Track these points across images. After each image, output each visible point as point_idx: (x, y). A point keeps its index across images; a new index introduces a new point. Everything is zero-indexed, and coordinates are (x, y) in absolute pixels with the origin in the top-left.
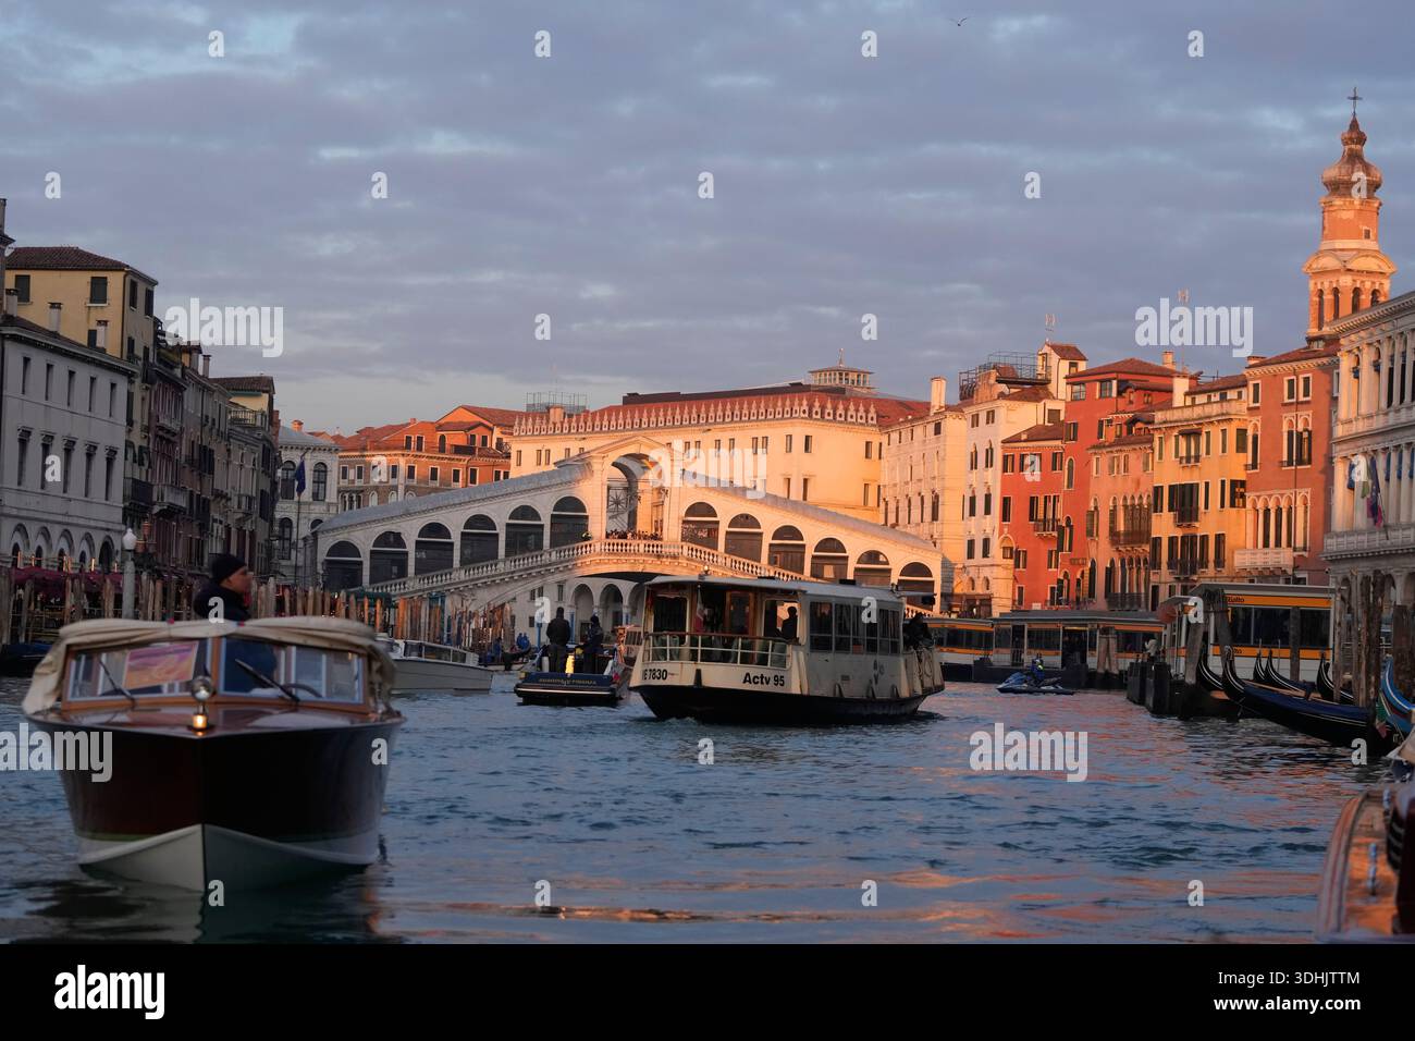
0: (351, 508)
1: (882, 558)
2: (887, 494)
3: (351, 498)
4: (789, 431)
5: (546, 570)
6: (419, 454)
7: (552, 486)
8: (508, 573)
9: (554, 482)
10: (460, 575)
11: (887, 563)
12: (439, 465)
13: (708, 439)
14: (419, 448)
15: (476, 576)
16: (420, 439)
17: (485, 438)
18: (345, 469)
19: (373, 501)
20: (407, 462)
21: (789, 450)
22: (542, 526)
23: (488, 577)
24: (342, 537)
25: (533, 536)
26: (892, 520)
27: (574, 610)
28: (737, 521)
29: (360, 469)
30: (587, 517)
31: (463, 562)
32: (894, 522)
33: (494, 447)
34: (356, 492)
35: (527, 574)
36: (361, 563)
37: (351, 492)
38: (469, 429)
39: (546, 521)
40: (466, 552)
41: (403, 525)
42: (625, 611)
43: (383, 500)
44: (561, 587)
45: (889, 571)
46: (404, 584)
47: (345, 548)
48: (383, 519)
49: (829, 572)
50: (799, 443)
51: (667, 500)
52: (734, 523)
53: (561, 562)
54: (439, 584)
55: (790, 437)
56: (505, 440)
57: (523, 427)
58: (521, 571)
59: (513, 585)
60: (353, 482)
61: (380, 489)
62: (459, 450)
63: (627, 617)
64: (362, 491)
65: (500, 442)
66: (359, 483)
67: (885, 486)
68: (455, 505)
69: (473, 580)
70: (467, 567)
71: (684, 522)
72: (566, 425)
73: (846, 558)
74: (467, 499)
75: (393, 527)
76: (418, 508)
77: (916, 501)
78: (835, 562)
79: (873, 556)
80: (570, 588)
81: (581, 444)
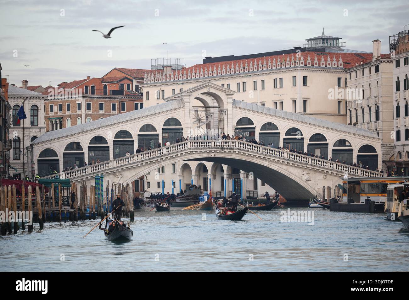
0: (56, 129)
1: (347, 143)
2: (351, 107)
3: (56, 122)
4: (294, 74)
5: (161, 159)
6: (93, 96)
7: (162, 112)
8: (140, 162)
9: (163, 110)
10: (113, 164)
11: (350, 146)
12: (104, 101)
13: (249, 82)
14: (93, 93)
15: (122, 164)
16: (93, 88)
17: (129, 86)
18: (52, 106)
19: (68, 123)
20: (86, 101)
21: (294, 84)
22: (157, 135)
23: (129, 164)
24: (47, 146)
25: (153, 141)
26: (354, 121)
27: (181, 178)
28: (265, 126)
29: (60, 106)
30: (182, 129)
31: (115, 157)
32: (355, 121)
33: (134, 90)
34: (58, 118)
35: (151, 162)
36: (58, 160)
37: (56, 119)
38: (120, 81)
39: (159, 132)
40: (117, 151)
41: (81, 138)
42: (209, 177)
43: (74, 123)
44: (174, 165)
45: (352, 150)
46: (83, 170)
47: (49, 152)
48: (69, 136)
49: (318, 152)
50: (300, 81)
51: (225, 117)
52: (263, 128)
53: (169, 154)
54: (102, 169)
55: (294, 78)
56: (140, 86)
57: (149, 78)
58: (147, 160)
59: (143, 168)
60: (57, 113)
61: (72, 117)
62: (114, 92)
63: (210, 180)
64: (62, 118)
65: (137, 88)
66: (60, 114)
67: (349, 102)
68: (109, 125)
69: (120, 166)
70: (117, 159)
71: (236, 129)
72: (172, 76)
73: (327, 144)
74: (115, 122)
75: (76, 140)
76: (89, 128)
77: (367, 110)
78: (321, 147)
79: (342, 142)
80: (179, 166)
81: (181, 86)
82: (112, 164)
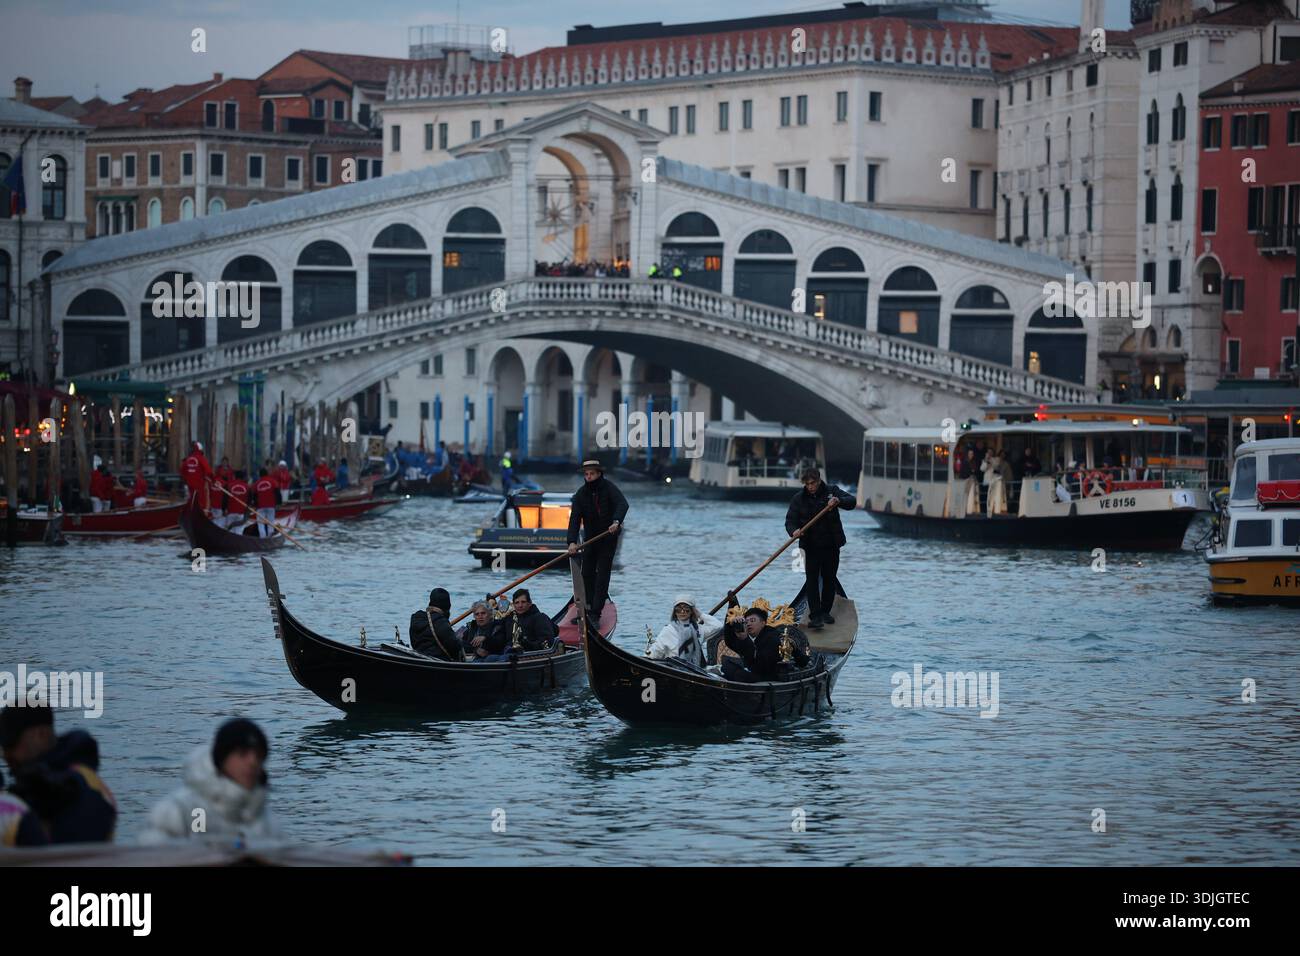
0: (117, 230)
1: (997, 299)
2: (1011, 188)
3: (116, 209)
4: (843, 84)
5: (437, 331)
6: (229, 133)
7: (444, 190)
8: (373, 338)
9: (446, 183)
10: (292, 342)
11: (1006, 305)
12: (265, 151)
13: (707, 106)
14: (230, 124)
15: (320, 344)
16: (230, 108)
17: (339, 106)
18: (104, 162)
19: (155, 215)
20: (209, 147)
21: (842, 115)
22: (428, 258)
23: (341, 344)
24: (92, 282)
25: (413, 276)
26: (1017, 230)
27: (492, 390)
28: (752, 242)
29: (130, 160)
30: (502, 242)
31: (299, 320)
32: (1021, 233)
33: (355, 119)
34: (123, 198)
35: (406, 340)
36: (125, 326)
37: (116, 199)
38: (314, 90)
39: (434, 248)
40: (305, 302)
41: (196, 259)
42: (578, 390)
43: (170, 215)
44: (471, 352)
45: (1010, 319)
46: (200, 358)
47: (100, 300)
48: (161, 252)
49: (908, 322)
50: (858, 106)
51: (634, 210)
52: (747, 245)
53: (462, 317)
54: (259, 357)
55: (842, 96)
56: (373, 108)
57: (402, 85)
58: (394, 332)
59: (382, 358)
60: (119, 181)
61: (165, 195)
62: (296, 125)
63: (581, 399)
64: (135, 198)
65: (365, 111)
66: (130, 184)
67: (1005, 175)
68: (282, 225)
69: (313, 350)
70: (305, 328)
71: (666, 246)
72: (473, 81)
73: (937, 300)
74: (302, 215)
75: (179, 266)
76: (220, 232)
77: (1057, 199)
78: (919, 306)
79: (981, 295)
80: (486, 353)
81: (497, 113)
82: (289, 341)
